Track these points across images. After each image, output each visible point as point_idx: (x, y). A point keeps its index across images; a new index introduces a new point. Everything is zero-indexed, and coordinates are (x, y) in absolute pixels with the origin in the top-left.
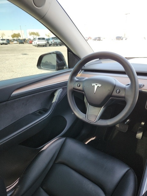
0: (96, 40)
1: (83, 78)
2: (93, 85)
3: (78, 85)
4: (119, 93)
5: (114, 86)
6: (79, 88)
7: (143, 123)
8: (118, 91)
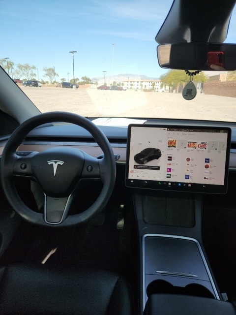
0: (31, 85)
1: (29, 153)
2: (49, 164)
3: (23, 166)
4: (91, 170)
5: (83, 162)
6: (25, 171)
7: (122, 206)
8: (90, 168)
